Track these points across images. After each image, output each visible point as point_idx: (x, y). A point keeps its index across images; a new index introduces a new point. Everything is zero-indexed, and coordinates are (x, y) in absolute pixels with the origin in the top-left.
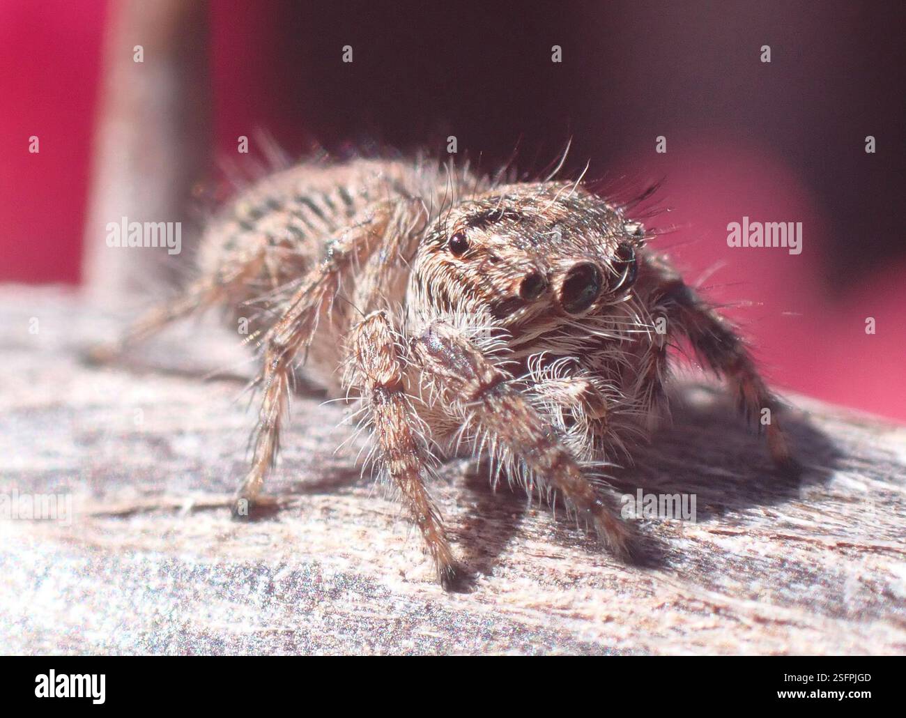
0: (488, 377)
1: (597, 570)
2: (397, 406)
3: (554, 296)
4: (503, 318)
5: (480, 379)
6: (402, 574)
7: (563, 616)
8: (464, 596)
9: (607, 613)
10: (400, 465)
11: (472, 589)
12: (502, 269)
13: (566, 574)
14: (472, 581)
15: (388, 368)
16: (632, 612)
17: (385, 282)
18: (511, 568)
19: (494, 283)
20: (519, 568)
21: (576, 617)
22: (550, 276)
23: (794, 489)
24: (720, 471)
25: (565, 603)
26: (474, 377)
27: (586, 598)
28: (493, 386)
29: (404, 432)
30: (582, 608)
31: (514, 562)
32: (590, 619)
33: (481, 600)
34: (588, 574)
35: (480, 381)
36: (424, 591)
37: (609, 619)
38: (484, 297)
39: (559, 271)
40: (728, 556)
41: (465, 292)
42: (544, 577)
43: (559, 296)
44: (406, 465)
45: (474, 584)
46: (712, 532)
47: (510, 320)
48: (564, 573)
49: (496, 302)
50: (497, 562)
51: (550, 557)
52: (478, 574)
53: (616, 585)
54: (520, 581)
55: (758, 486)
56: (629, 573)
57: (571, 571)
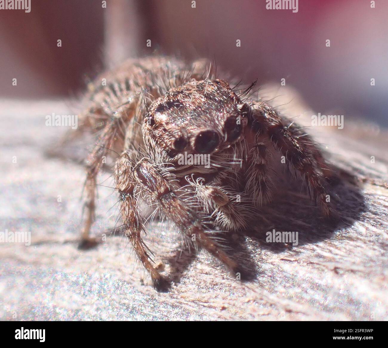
0: (162, 189)
1: (223, 281)
2: (128, 201)
3: (192, 147)
4: (173, 158)
5: (158, 191)
6: (142, 281)
7: (204, 306)
8: (165, 294)
9: (222, 305)
10: (129, 232)
11: (170, 290)
12: (167, 135)
13: (210, 283)
14: (169, 286)
15: (125, 182)
16: (234, 305)
17: (137, 132)
18: (188, 278)
19: (165, 141)
20: (191, 279)
21: (210, 307)
22: (189, 138)
23: (330, 233)
24: (300, 222)
25: (206, 299)
26: (156, 191)
27: (216, 297)
28: (165, 194)
29: (131, 215)
30: (213, 302)
31: (189, 276)
32: (215, 308)
33: (172, 297)
34: (219, 284)
35: (158, 192)
36: (149, 291)
37: (224, 308)
38: (163, 148)
39: (192, 136)
40: (285, 274)
41: (156, 144)
42: (201, 284)
43: (194, 148)
44: (131, 232)
45: (170, 287)
46: (282, 260)
47: (176, 158)
48: (209, 282)
49: (168, 150)
50: (182, 276)
51: (205, 274)
52: (172, 282)
53: (231, 289)
54: (190, 286)
55: (314, 231)
56: (237, 283)
57: (213, 281)
